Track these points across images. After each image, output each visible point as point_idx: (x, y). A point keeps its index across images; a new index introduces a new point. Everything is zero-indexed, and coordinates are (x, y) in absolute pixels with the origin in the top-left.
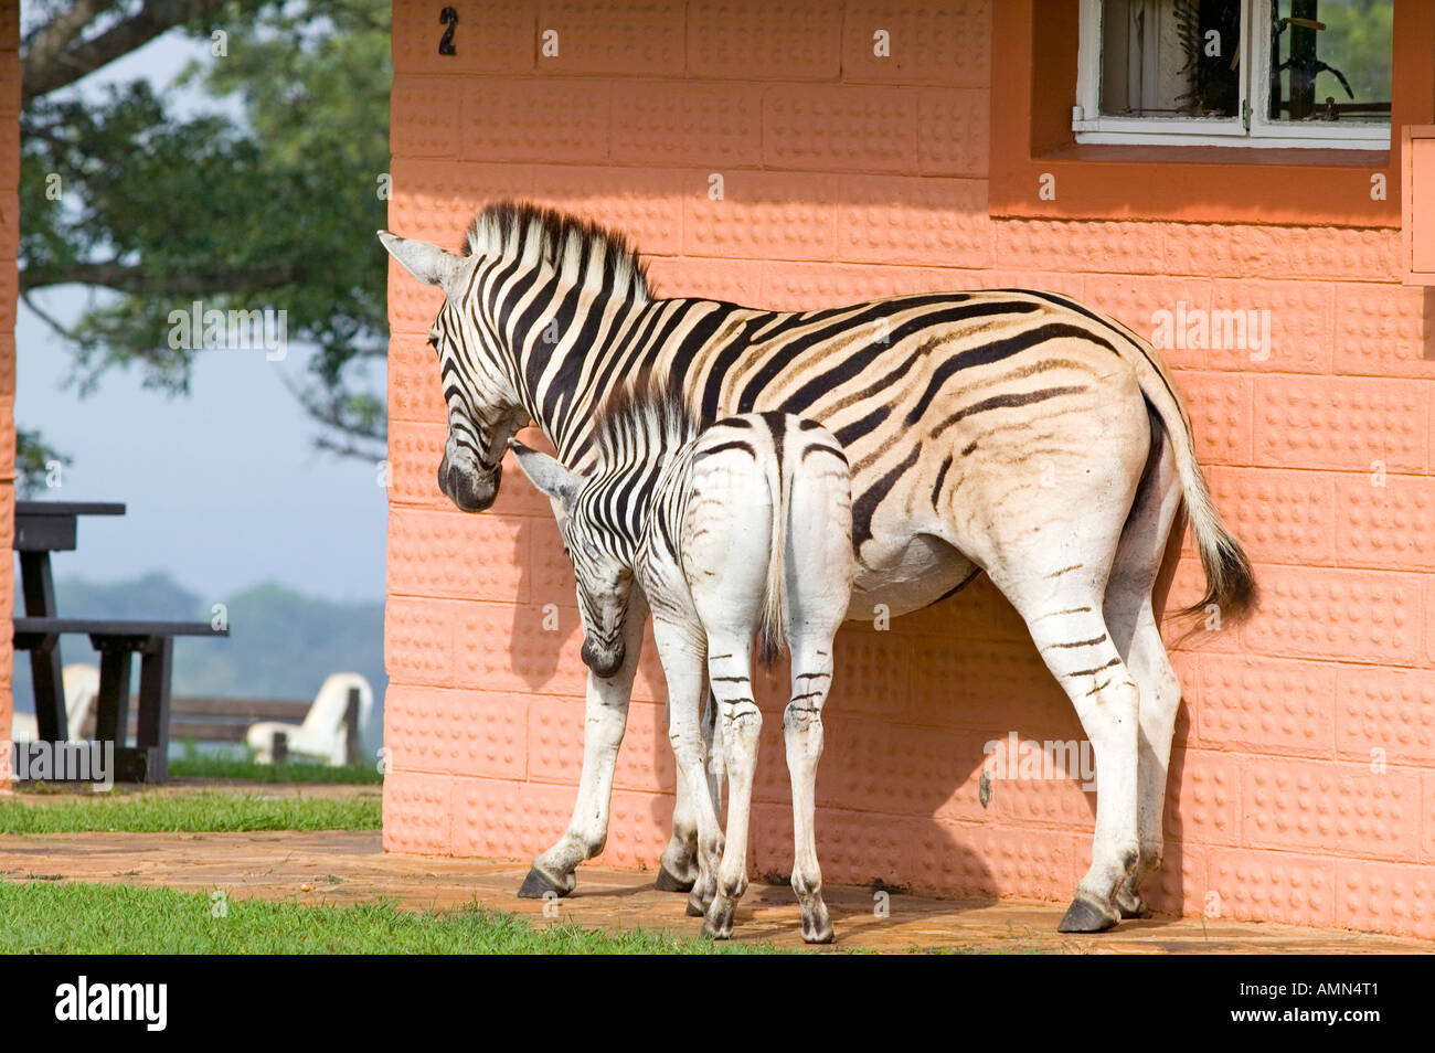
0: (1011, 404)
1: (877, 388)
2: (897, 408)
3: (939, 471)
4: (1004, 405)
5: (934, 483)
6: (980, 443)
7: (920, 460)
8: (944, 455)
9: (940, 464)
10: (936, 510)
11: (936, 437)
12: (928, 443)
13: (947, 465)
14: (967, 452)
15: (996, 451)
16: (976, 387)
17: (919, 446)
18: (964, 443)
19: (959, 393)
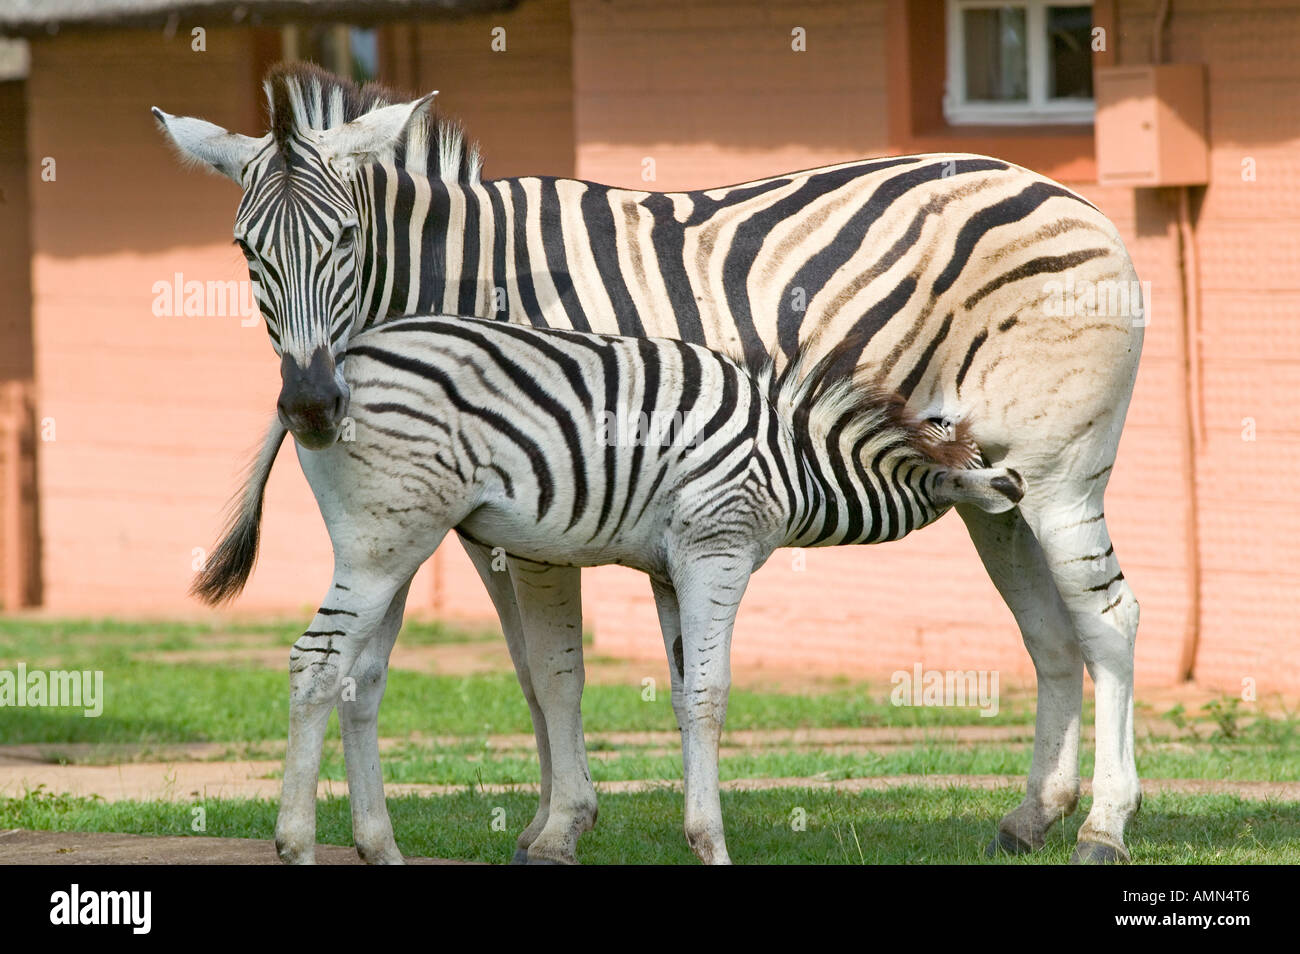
0: (1050, 270)
1: (888, 261)
2: (922, 277)
3: (968, 348)
4: (1044, 270)
5: (962, 363)
6: (1021, 317)
7: (950, 334)
8: (976, 330)
9: (970, 339)
10: (958, 392)
11: (971, 308)
12: (960, 315)
13: (978, 342)
14: (1006, 327)
15: (1040, 326)
16: (1013, 248)
17: (949, 319)
18: (1003, 316)
19: (997, 256)
